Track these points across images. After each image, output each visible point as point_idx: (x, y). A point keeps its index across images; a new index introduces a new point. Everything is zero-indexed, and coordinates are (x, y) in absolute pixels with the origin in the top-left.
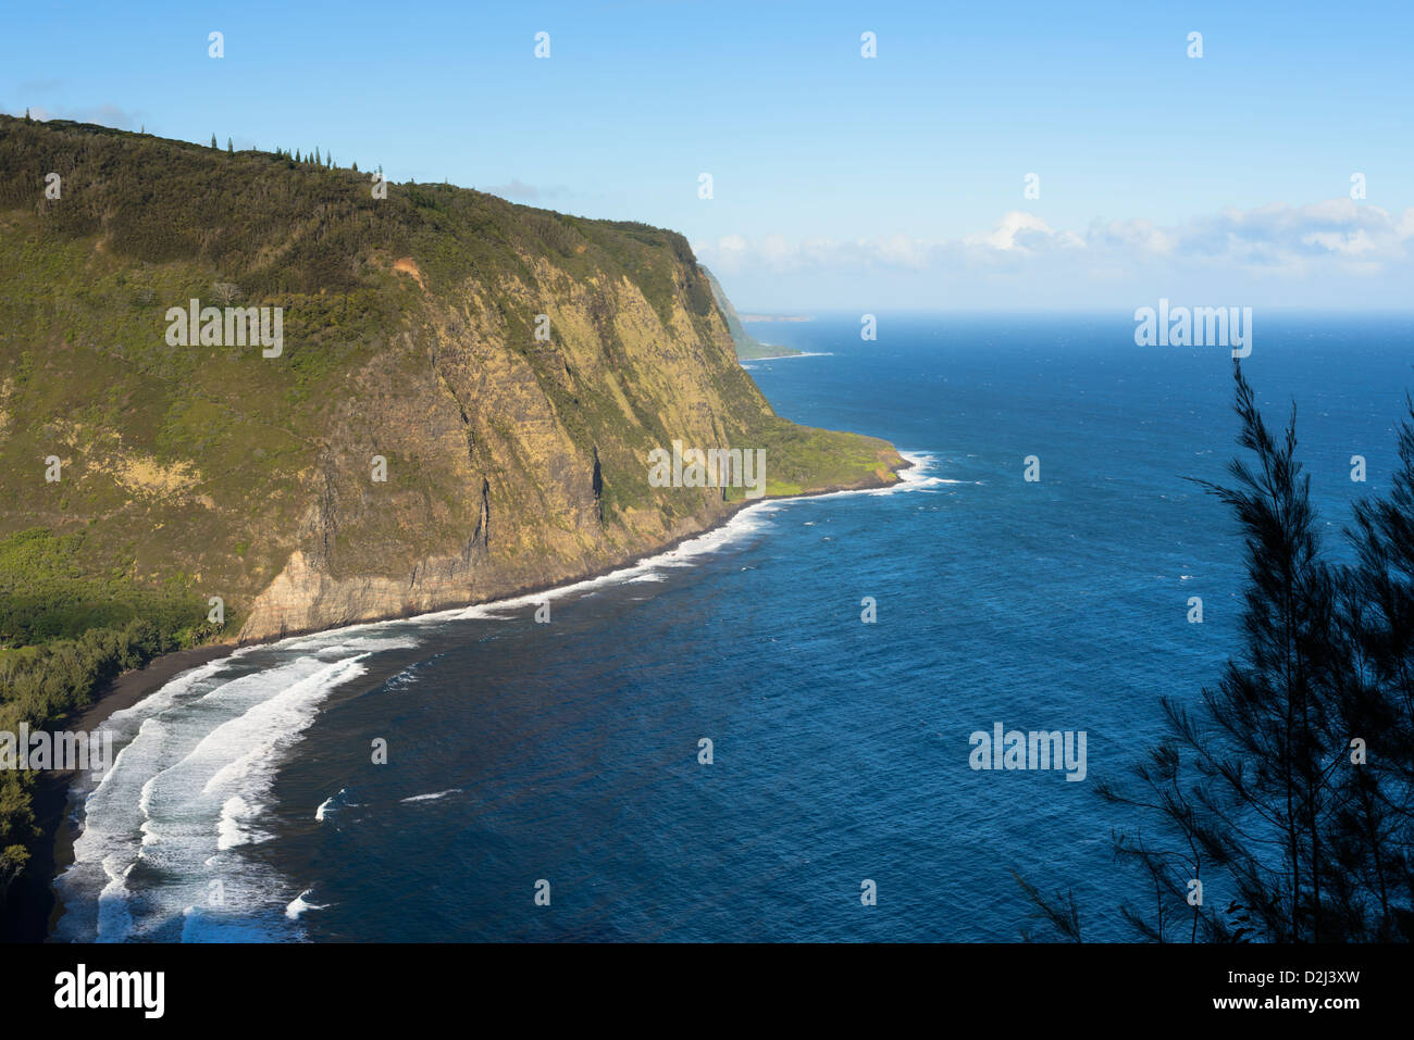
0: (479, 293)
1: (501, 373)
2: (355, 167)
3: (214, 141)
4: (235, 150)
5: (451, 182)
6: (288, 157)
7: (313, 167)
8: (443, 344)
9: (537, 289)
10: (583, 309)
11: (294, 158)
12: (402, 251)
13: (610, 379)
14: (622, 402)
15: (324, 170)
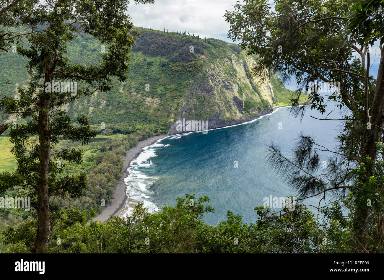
0: (219, 62)
1: (223, 79)
2: (193, 35)
3: (165, 30)
4: (169, 32)
5: (214, 38)
6: (180, 33)
7: (185, 35)
8: (210, 73)
9: (231, 61)
10: (242, 65)
11: (181, 34)
12: (203, 54)
13: (248, 81)
14: (250, 85)
15: (186, 36)
